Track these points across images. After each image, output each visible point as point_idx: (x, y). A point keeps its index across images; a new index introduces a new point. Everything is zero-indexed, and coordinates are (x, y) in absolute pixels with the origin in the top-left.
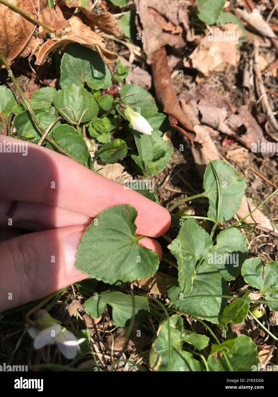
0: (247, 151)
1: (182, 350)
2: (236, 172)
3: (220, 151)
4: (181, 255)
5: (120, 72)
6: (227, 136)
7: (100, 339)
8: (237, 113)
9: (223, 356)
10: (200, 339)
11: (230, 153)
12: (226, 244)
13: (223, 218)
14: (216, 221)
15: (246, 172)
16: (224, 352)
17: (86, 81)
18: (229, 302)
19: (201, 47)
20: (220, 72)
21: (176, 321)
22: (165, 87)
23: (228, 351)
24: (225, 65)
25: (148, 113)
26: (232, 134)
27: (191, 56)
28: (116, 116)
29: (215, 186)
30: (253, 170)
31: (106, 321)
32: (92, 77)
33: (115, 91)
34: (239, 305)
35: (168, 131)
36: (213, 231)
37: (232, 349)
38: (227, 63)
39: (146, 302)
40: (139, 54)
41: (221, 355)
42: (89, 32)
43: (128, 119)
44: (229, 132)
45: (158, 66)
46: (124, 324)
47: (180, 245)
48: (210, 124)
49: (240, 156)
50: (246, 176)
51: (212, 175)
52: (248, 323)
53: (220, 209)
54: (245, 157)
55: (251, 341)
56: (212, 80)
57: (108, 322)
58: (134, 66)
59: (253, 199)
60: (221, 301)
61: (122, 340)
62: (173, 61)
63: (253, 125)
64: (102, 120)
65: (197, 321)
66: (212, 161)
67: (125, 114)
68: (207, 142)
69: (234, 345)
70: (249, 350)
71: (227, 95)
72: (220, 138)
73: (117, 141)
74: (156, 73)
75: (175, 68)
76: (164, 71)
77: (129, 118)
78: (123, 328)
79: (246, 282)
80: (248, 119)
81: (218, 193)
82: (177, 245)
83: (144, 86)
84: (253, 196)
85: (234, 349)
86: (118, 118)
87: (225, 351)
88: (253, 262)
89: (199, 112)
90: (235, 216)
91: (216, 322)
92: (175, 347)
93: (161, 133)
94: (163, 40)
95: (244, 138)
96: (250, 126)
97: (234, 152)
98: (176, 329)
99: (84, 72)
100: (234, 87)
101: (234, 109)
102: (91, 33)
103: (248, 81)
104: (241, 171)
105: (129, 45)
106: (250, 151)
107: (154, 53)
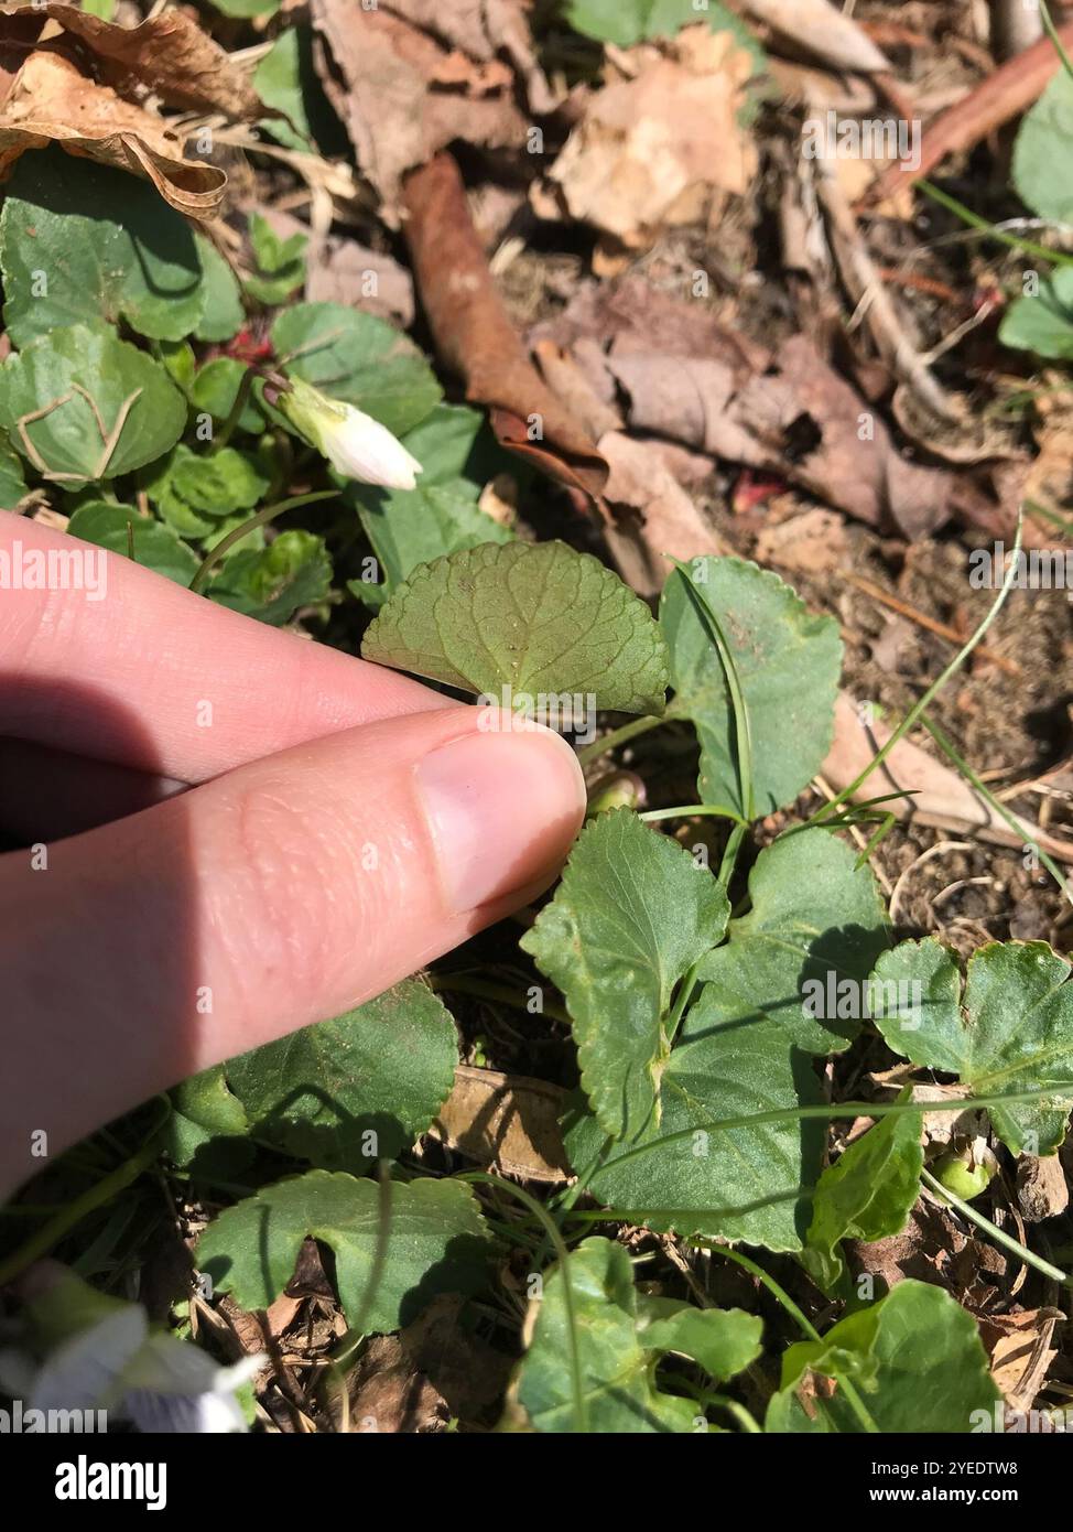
0: (836, 519)
1: (653, 1395)
2: (791, 595)
3: (730, 536)
4: (582, 975)
5: (267, 261)
6: (747, 474)
7: (300, 1397)
8: (773, 371)
9: (838, 1389)
10: (722, 1333)
11: (767, 538)
12: (792, 905)
13: (767, 798)
14: (741, 811)
15: (844, 604)
16: (842, 1371)
17: (125, 310)
18: (841, 1149)
19: (591, 129)
20: (689, 225)
21: (603, 1268)
22: (463, 304)
23: (855, 1364)
24: (700, 193)
25: (402, 409)
26: (768, 463)
27: (558, 171)
28: (268, 441)
29: (712, 667)
30: (873, 591)
31: (319, 1314)
32: (145, 292)
33: (260, 344)
34: (875, 1151)
35: (502, 478)
36: (731, 855)
37: (871, 1352)
38: (710, 186)
39: (468, 1203)
40: (348, 191)
41: (832, 1388)
42: (112, 106)
43: (305, 431)
44: (754, 453)
45: (432, 229)
46: (397, 1317)
47: (575, 927)
48: (668, 428)
49: (812, 543)
50: (848, 621)
51: (695, 621)
52: (933, 1226)
53: (749, 762)
54: (832, 548)
55: (947, 1303)
56: (660, 261)
57: (326, 1318)
58: (334, 242)
59: (888, 707)
60: (798, 1150)
61: (390, 1390)
62: (492, 208)
63: (842, 407)
64: (210, 461)
65: (712, 1253)
66: (685, 564)
67: (291, 414)
68: (660, 497)
69: (878, 1331)
70: (947, 1344)
71: (729, 313)
72: (722, 485)
73: (287, 539)
74: (425, 253)
75: (504, 235)
76: (454, 241)
77: (312, 429)
78: (393, 1333)
79: (897, 1050)
80: (819, 386)
81: (729, 696)
82: (562, 930)
83: (385, 314)
84: (886, 695)
85: (879, 1351)
86: (277, 447)
87: (844, 1364)
88: (914, 959)
89: (617, 382)
90: (818, 780)
91: (791, 1246)
92: (618, 1384)
93: (470, 488)
94: (438, 123)
95: (816, 469)
96: (836, 415)
97: (785, 531)
98: (611, 1302)
99: (106, 275)
100: (752, 280)
101: (759, 359)
102: (121, 112)
103: (804, 245)
104: (825, 602)
105: (306, 159)
106: (850, 520)
107: (407, 175)
